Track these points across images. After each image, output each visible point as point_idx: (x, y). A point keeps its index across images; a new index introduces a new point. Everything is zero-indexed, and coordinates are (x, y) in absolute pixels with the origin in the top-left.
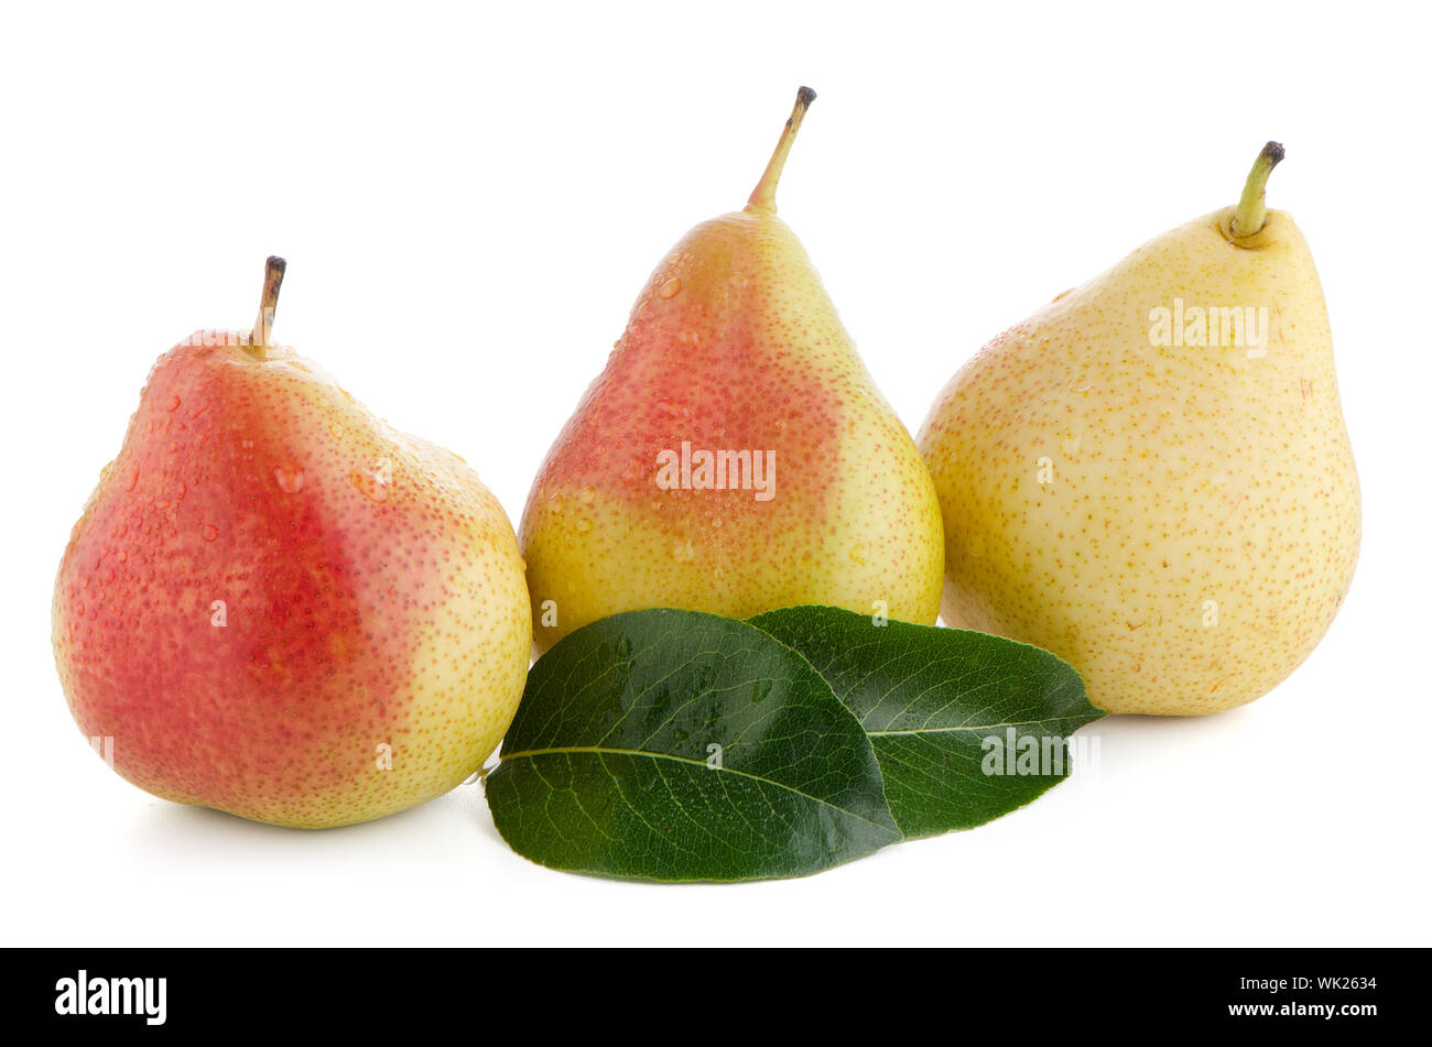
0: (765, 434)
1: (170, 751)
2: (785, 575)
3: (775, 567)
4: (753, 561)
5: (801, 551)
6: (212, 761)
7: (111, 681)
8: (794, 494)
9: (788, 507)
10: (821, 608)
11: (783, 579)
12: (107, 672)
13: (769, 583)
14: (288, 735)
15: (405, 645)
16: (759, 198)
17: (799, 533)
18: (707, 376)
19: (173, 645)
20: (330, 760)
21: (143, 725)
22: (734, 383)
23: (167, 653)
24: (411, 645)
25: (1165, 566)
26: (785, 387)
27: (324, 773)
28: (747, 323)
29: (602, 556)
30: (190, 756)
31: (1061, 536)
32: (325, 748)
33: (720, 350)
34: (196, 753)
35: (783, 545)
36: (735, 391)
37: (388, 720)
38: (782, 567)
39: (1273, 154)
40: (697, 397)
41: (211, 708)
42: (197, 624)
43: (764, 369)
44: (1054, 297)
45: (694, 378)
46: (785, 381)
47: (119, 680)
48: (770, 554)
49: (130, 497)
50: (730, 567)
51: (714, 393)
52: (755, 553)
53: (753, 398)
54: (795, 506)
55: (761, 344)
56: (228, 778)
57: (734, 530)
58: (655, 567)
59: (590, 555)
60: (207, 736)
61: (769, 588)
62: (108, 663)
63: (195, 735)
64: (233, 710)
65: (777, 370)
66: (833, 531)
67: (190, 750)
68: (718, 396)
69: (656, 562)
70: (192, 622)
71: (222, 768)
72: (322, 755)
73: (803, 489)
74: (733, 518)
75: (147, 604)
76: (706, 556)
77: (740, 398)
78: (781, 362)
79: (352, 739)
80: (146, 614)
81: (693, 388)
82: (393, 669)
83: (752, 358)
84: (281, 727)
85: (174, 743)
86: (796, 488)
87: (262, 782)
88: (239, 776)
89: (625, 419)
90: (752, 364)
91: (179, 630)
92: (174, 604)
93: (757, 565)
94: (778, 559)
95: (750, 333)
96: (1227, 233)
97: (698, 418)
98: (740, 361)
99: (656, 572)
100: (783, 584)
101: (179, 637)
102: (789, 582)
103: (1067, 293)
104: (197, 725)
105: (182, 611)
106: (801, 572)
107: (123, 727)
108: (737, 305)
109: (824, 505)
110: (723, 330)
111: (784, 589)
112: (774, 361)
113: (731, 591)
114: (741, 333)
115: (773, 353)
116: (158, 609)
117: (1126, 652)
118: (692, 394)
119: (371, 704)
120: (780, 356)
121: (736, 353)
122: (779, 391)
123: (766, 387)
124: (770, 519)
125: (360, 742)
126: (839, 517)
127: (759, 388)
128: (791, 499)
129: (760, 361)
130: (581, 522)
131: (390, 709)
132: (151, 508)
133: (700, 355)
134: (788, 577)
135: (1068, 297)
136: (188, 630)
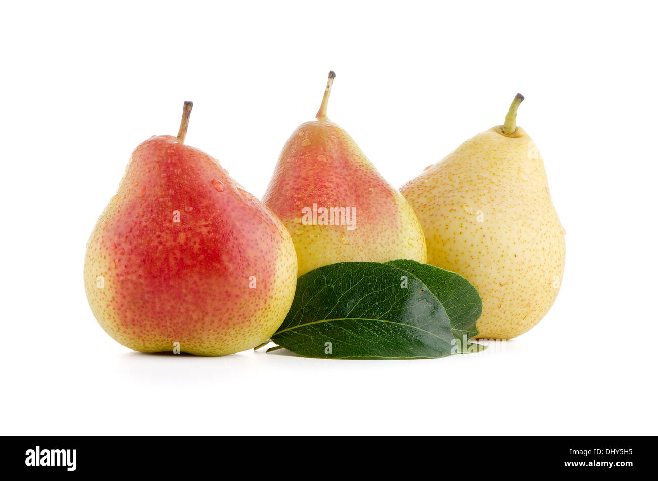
0: (366, 193)
1: (168, 312)
2: (386, 249)
3: (382, 246)
4: (373, 243)
5: (391, 239)
6: (191, 313)
7: (142, 281)
8: (384, 216)
9: (383, 221)
10: (406, 261)
11: (386, 251)
12: (140, 277)
13: (380, 252)
14: (229, 295)
15: (273, 257)
16: (320, 115)
17: (389, 232)
18: (335, 173)
19: (176, 258)
20: (244, 309)
21: (157, 300)
22: (347, 175)
23: (172, 262)
24: (275, 257)
25: (516, 256)
26: (367, 177)
27: (240, 316)
28: (343, 154)
29: (310, 243)
30: (179, 312)
31: (472, 245)
32: (243, 302)
33: (336, 163)
34: (183, 310)
35: (384, 236)
36: (348, 178)
37: (267, 290)
38: (385, 246)
39: (520, 98)
40: (334, 180)
41: (194, 286)
42: (187, 248)
43: (356, 170)
44: (425, 168)
45: (331, 173)
46: (366, 175)
47: (146, 279)
48: (379, 240)
49: (143, 200)
50: (364, 245)
51: (340, 179)
52: (374, 240)
53: (356, 181)
54: (386, 221)
55: (352, 161)
56: (197, 322)
57: (364, 231)
58: (334, 246)
59: (304, 244)
60: (190, 301)
61: (380, 255)
62: (141, 272)
63: (184, 301)
64: (205, 285)
65: (361, 171)
66: (401, 232)
67: (180, 309)
68: (343, 180)
69: (334, 244)
70: (185, 247)
71: (195, 317)
72: (242, 306)
73: (387, 214)
74: (363, 225)
75: (161, 243)
76: (355, 241)
77: (351, 180)
78: (362, 168)
79: (254, 298)
80: (161, 247)
81: (332, 177)
82: (270, 266)
83: (350, 167)
84: (227, 292)
85: (172, 307)
86: (385, 214)
87: (213, 322)
88: (203, 319)
89: (306, 190)
90: (351, 169)
91: (179, 251)
92: (175, 240)
93: (375, 245)
94: (383, 243)
95: (345, 158)
96: (502, 133)
97: (337, 188)
98: (346, 168)
99: (335, 248)
100: (386, 253)
101: (178, 255)
102: (388, 253)
103: (431, 165)
104: (186, 295)
105: (179, 242)
106: (392, 249)
107: (144, 303)
108: (336, 148)
109: (396, 221)
110: (334, 156)
111: (386, 255)
112: (359, 168)
113: (366, 256)
114: (342, 158)
115: (357, 165)
116: (167, 244)
117: (497, 298)
118: (332, 179)
119: (262, 282)
120: (360, 166)
121: (343, 165)
122: (365, 178)
123: (360, 177)
124: (377, 226)
125: (256, 301)
126: (402, 226)
127: (357, 177)
128: (384, 218)
129: (354, 168)
130: (297, 231)
131: (268, 285)
132: (157, 202)
133: (329, 165)
134: (387, 251)
135: (431, 168)
136: (183, 251)
